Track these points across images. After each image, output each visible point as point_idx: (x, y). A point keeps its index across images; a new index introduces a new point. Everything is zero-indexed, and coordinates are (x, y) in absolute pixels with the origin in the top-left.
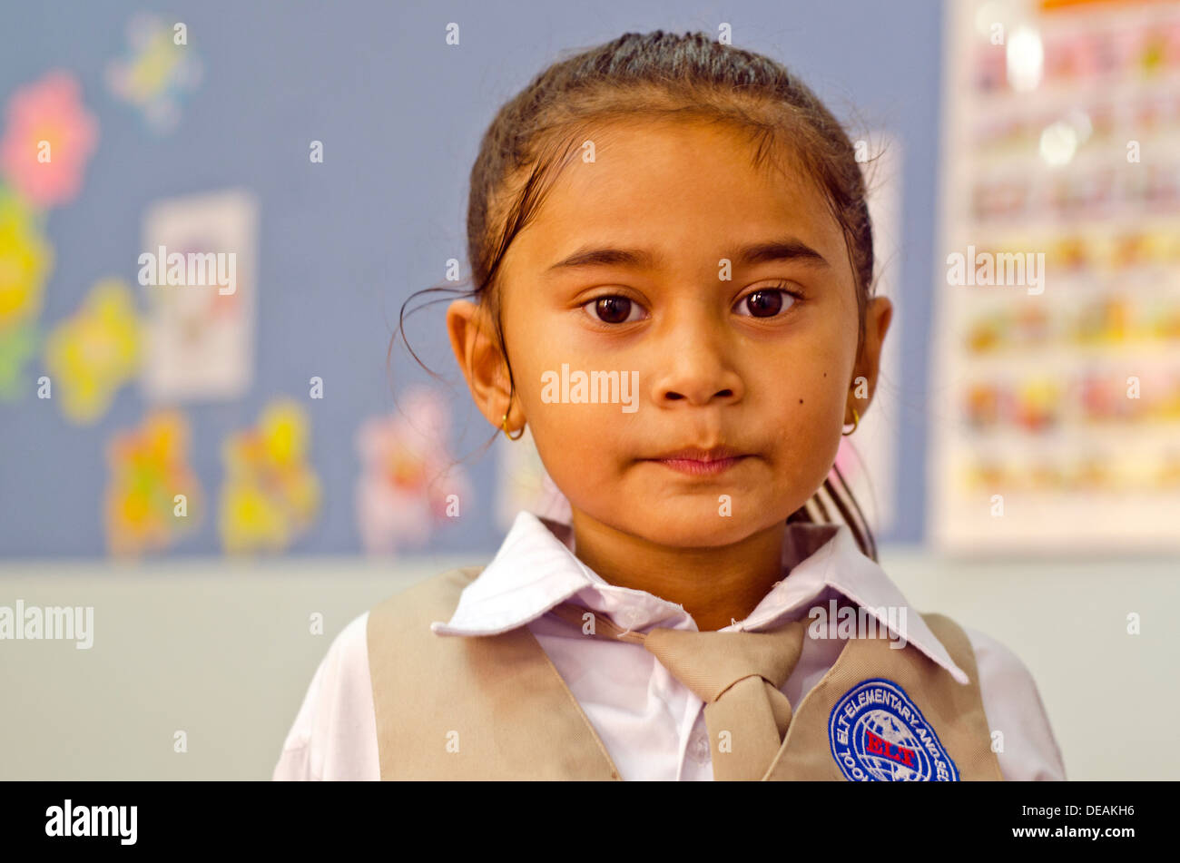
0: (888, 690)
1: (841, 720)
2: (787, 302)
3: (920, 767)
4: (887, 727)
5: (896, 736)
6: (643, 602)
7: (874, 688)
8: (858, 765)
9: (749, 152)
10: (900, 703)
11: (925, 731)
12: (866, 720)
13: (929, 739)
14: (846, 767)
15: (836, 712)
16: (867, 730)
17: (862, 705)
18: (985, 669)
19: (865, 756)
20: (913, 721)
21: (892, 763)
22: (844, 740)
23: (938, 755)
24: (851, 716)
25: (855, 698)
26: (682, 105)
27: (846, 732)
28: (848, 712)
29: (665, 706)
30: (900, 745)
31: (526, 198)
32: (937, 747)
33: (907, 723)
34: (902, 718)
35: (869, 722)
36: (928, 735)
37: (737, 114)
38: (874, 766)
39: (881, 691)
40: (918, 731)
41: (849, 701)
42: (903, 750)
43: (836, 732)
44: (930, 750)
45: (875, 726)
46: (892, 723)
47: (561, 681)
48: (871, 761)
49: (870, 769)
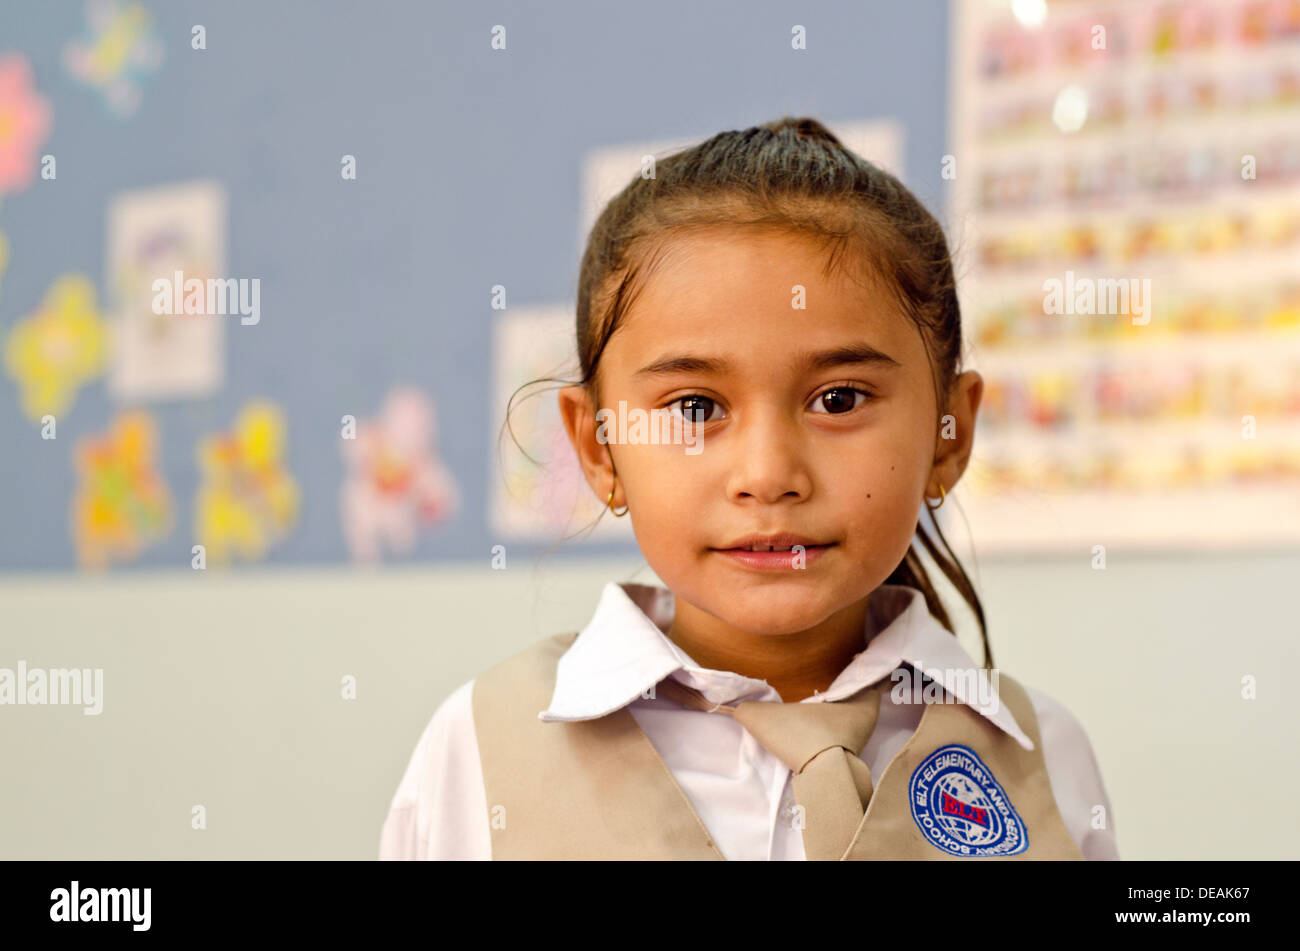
0: (963, 755)
1: (921, 784)
2: (860, 399)
3: (992, 825)
4: (961, 788)
5: (970, 796)
6: (731, 681)
7: (950, 753)
8: (936, 825)
9: (822, 260)
10: (973, 766)
11: (995, 791)
12: (943, 782)
13: (999, 798)
14: (926, 828)
15: (916, 776)
16: (943, 792)
17: (939, 769)
18: (1047, 733)
19: (942, 817)
20: (985, 782)
21: (966, 822)
22: (923, 803)
23: (1007, 813)
24: (930, 779)
25: (933, 763)
26: (759, 217)
27: (925, 794)
28: (926, 777)
29: (756, 774)
30: (973, 806)
31: (619, 301)
32: (1006, 805)
33: (979, 784)
34: (974, 779)
35: (945, 784)
36: (998, 794)
37: (812, 224)
38: (950, 826)
39: (955, 755)
40: (989, 791)
41: (927, 766)
42: (975, 809)
43: (915, 795)
44: (1001, 809)
45: (951, 788)
46: (966, 785)
47: (655, 753)
48: (947, 821)
49: (947, 829)
